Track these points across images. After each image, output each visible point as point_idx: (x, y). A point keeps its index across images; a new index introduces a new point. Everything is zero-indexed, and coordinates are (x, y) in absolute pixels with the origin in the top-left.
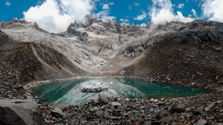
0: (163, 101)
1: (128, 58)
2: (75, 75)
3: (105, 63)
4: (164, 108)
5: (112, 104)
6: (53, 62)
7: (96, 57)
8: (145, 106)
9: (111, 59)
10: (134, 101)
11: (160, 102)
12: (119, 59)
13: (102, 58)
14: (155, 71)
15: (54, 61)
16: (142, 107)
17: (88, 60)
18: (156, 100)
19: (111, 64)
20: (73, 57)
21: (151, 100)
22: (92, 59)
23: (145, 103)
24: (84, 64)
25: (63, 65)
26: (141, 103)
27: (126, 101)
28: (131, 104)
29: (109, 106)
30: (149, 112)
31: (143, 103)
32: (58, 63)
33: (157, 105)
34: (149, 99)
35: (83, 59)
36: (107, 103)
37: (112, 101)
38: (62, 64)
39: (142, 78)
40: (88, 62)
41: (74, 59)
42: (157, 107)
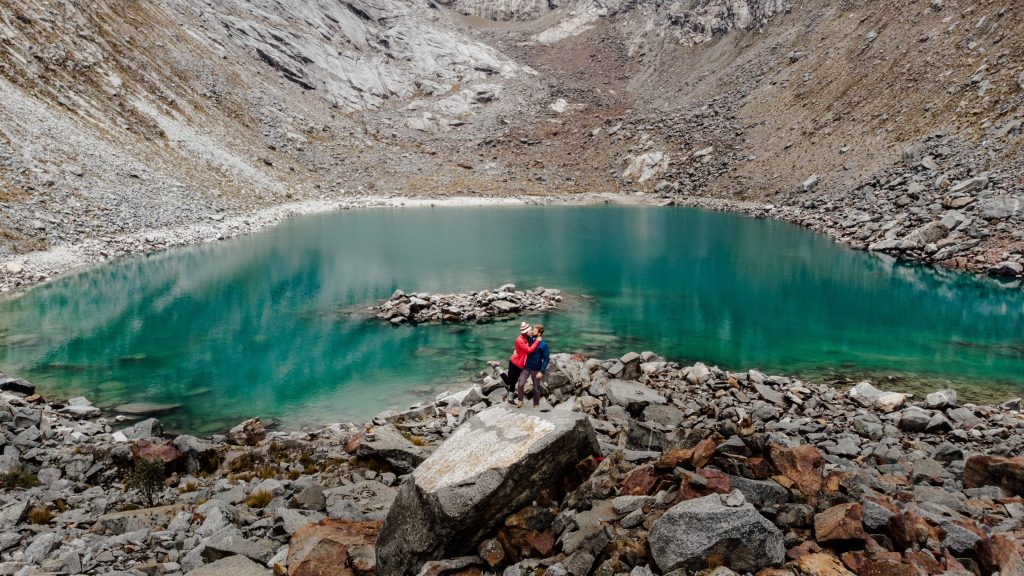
0: (943, 408)
1: (698, 38)
2: (280, 188)
3: (508, 84)
4: (934, 450)
5: (615, 394)
6: (62, 63)
7: (437, 35)
8: (808, 420)
9: (558, 47)
10: (739, 383)
11: (914, 412)
12: (622, 49)
13: (488, 38)
14: (928, 161)
15: (69, 56)
16: (787, 420)
17: (369, 57)
18: (891, 398)
19: (556, 93)
20: (244, 25)
21: (853, 392)
22: (407, 47)
23: (813, 401)
24: (338, 91)
25: (163, 98)
26: (788, 401)
27: (690, 383)
28: (724, 399)
29: (600, 402)
30: (827, 452)
31: (797, 399)
32: (116, 80)
33: (891, 429)
34: (841, 382)
35: (332, 51)
36: (587, 389)
37: (613, 376)
38: (153, 89)
39: (809, 217)
40: (371, 74)
41: (254, 43)
42: (885, 434)
